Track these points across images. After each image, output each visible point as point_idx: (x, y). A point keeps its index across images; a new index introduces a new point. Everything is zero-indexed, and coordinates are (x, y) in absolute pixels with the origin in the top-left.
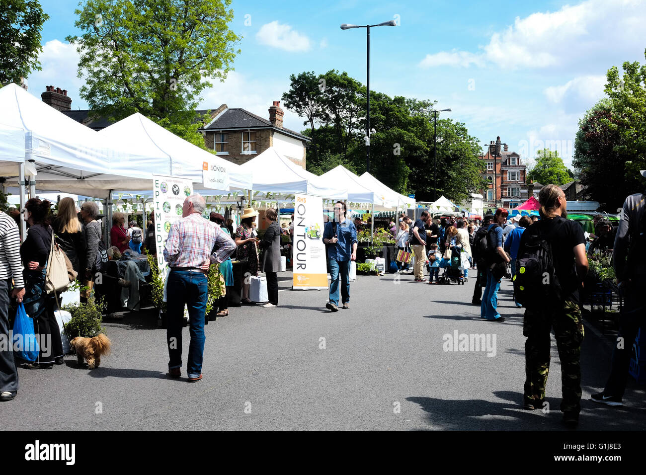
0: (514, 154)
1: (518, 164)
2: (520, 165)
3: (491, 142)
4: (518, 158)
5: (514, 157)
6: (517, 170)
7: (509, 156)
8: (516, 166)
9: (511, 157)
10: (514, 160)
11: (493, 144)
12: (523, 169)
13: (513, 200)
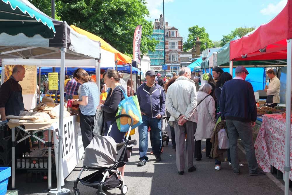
0: (173, 28)
1: (177, 36)
2: (178, 37)
3: (156, 20)
4: (177, 32)
5: (173, 31)
6: (176, 41)
7: (170, 30)
8: (175, 38)
9: (171, 31)
10: (173, 33)
11: (157, 21)
12: (180, 40)
13: (173, 64)
